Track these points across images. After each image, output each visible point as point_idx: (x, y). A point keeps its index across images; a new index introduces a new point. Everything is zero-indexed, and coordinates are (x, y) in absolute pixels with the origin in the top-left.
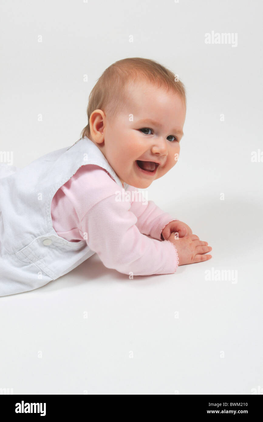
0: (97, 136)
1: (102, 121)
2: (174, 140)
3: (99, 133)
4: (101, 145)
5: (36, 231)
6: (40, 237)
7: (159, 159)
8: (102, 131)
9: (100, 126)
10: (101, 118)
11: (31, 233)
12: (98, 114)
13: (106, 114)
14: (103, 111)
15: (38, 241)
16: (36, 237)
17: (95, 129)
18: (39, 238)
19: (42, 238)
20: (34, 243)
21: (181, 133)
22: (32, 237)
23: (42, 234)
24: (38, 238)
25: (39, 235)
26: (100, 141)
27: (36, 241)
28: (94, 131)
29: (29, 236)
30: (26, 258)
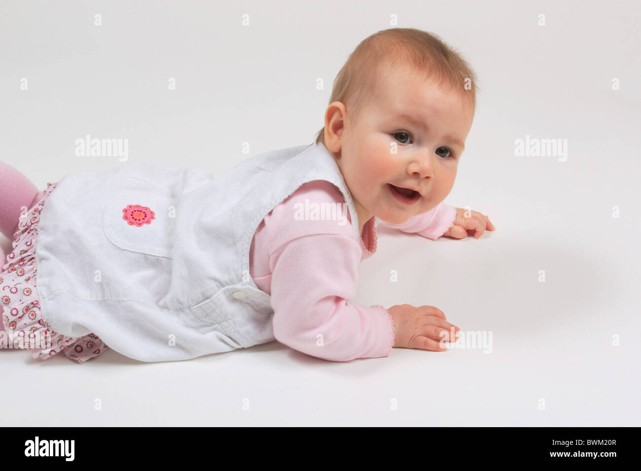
0: (332, 140)
1: (341, 119)
2: (449, 156)
3: (335, 137)
4: (337, 155)
5: (224, 278)
6: (228, 287)
7: (419, 184)
8: (340, 136)
9: (338, 127)
10: (341, 115)
11: (215, 280)
12: (337, 109)
13: (348, 109)
14: (344, 104)
15: (225, 293)
16: (223, 286)
17: (331, 130)
18: (227, 289)
19: (231, 289)
20: (220, 296)
21: (460, 143)
22: (217, 286)
23: (232, 282)
24: (225, 288)
25: (228, 285)
26: (336, 149)
27: (223, 292)
28: (329, 134)
29: (213, 284)
30: (206, 316)
